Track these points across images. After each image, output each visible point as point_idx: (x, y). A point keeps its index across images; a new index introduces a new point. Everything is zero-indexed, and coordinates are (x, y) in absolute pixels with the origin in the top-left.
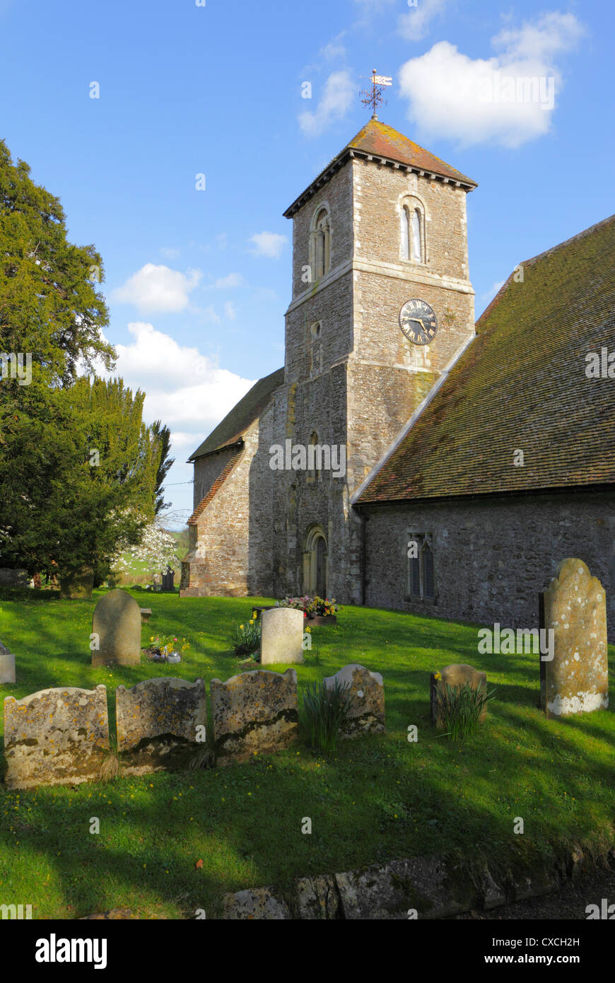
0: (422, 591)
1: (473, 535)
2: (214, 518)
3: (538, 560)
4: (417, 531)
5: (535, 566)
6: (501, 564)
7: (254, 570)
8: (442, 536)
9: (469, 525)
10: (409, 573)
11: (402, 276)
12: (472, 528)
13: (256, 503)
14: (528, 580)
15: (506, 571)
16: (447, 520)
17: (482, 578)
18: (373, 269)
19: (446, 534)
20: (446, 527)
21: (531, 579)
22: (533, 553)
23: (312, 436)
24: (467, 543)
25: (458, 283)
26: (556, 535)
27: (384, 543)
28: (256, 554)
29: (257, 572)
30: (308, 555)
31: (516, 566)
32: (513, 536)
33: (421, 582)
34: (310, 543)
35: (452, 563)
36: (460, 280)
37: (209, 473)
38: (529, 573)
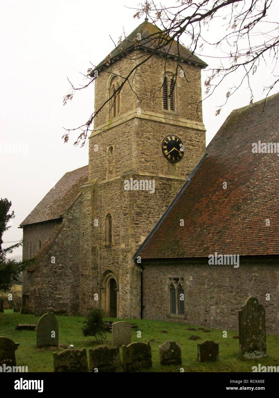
0: (177, 311)
1: (207, 280)
2: (44, 267)
3: (242, 294)
4: (175, 276)
5: (240, 297)
6: (222, 296)
7: (69, 300)
8: (189, 280)
9: (205, 274)
10: (169, 301)
11: (164, 121)
12: (206, 276)
13: (70, 257)
14: (236, 304)
15: (225, 300)
16: (192, 271)
17: (211, 304)
18: (147, 117)
19: (191, 278)
20: (191, 274)
21: (239, 304)
22: (239, 290)
23: (107, 216)
24: (203, 284)
25: (197, 124)
26: (251, 280)
27: (154, 283)
28: (70, 290)
29: (71, 301)
30: (105, 290)
31: (230, 297)
32: (229, 280)
33: (176, 306)
34: (106, 282)
35: (195, 295)
36: (197, 123)
37: (36, 236)
38: (237, 301)
